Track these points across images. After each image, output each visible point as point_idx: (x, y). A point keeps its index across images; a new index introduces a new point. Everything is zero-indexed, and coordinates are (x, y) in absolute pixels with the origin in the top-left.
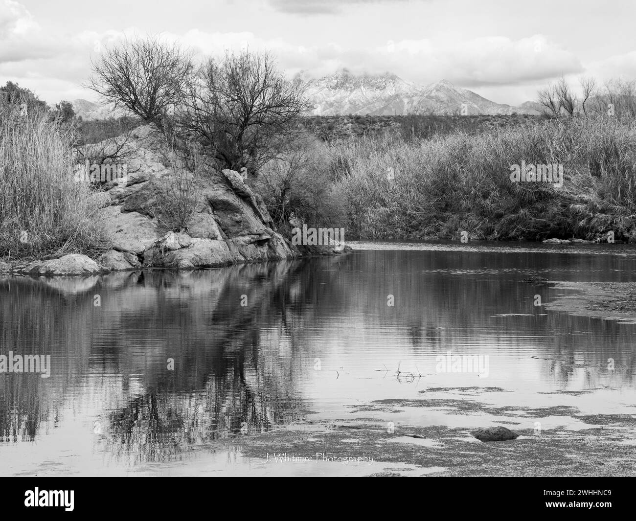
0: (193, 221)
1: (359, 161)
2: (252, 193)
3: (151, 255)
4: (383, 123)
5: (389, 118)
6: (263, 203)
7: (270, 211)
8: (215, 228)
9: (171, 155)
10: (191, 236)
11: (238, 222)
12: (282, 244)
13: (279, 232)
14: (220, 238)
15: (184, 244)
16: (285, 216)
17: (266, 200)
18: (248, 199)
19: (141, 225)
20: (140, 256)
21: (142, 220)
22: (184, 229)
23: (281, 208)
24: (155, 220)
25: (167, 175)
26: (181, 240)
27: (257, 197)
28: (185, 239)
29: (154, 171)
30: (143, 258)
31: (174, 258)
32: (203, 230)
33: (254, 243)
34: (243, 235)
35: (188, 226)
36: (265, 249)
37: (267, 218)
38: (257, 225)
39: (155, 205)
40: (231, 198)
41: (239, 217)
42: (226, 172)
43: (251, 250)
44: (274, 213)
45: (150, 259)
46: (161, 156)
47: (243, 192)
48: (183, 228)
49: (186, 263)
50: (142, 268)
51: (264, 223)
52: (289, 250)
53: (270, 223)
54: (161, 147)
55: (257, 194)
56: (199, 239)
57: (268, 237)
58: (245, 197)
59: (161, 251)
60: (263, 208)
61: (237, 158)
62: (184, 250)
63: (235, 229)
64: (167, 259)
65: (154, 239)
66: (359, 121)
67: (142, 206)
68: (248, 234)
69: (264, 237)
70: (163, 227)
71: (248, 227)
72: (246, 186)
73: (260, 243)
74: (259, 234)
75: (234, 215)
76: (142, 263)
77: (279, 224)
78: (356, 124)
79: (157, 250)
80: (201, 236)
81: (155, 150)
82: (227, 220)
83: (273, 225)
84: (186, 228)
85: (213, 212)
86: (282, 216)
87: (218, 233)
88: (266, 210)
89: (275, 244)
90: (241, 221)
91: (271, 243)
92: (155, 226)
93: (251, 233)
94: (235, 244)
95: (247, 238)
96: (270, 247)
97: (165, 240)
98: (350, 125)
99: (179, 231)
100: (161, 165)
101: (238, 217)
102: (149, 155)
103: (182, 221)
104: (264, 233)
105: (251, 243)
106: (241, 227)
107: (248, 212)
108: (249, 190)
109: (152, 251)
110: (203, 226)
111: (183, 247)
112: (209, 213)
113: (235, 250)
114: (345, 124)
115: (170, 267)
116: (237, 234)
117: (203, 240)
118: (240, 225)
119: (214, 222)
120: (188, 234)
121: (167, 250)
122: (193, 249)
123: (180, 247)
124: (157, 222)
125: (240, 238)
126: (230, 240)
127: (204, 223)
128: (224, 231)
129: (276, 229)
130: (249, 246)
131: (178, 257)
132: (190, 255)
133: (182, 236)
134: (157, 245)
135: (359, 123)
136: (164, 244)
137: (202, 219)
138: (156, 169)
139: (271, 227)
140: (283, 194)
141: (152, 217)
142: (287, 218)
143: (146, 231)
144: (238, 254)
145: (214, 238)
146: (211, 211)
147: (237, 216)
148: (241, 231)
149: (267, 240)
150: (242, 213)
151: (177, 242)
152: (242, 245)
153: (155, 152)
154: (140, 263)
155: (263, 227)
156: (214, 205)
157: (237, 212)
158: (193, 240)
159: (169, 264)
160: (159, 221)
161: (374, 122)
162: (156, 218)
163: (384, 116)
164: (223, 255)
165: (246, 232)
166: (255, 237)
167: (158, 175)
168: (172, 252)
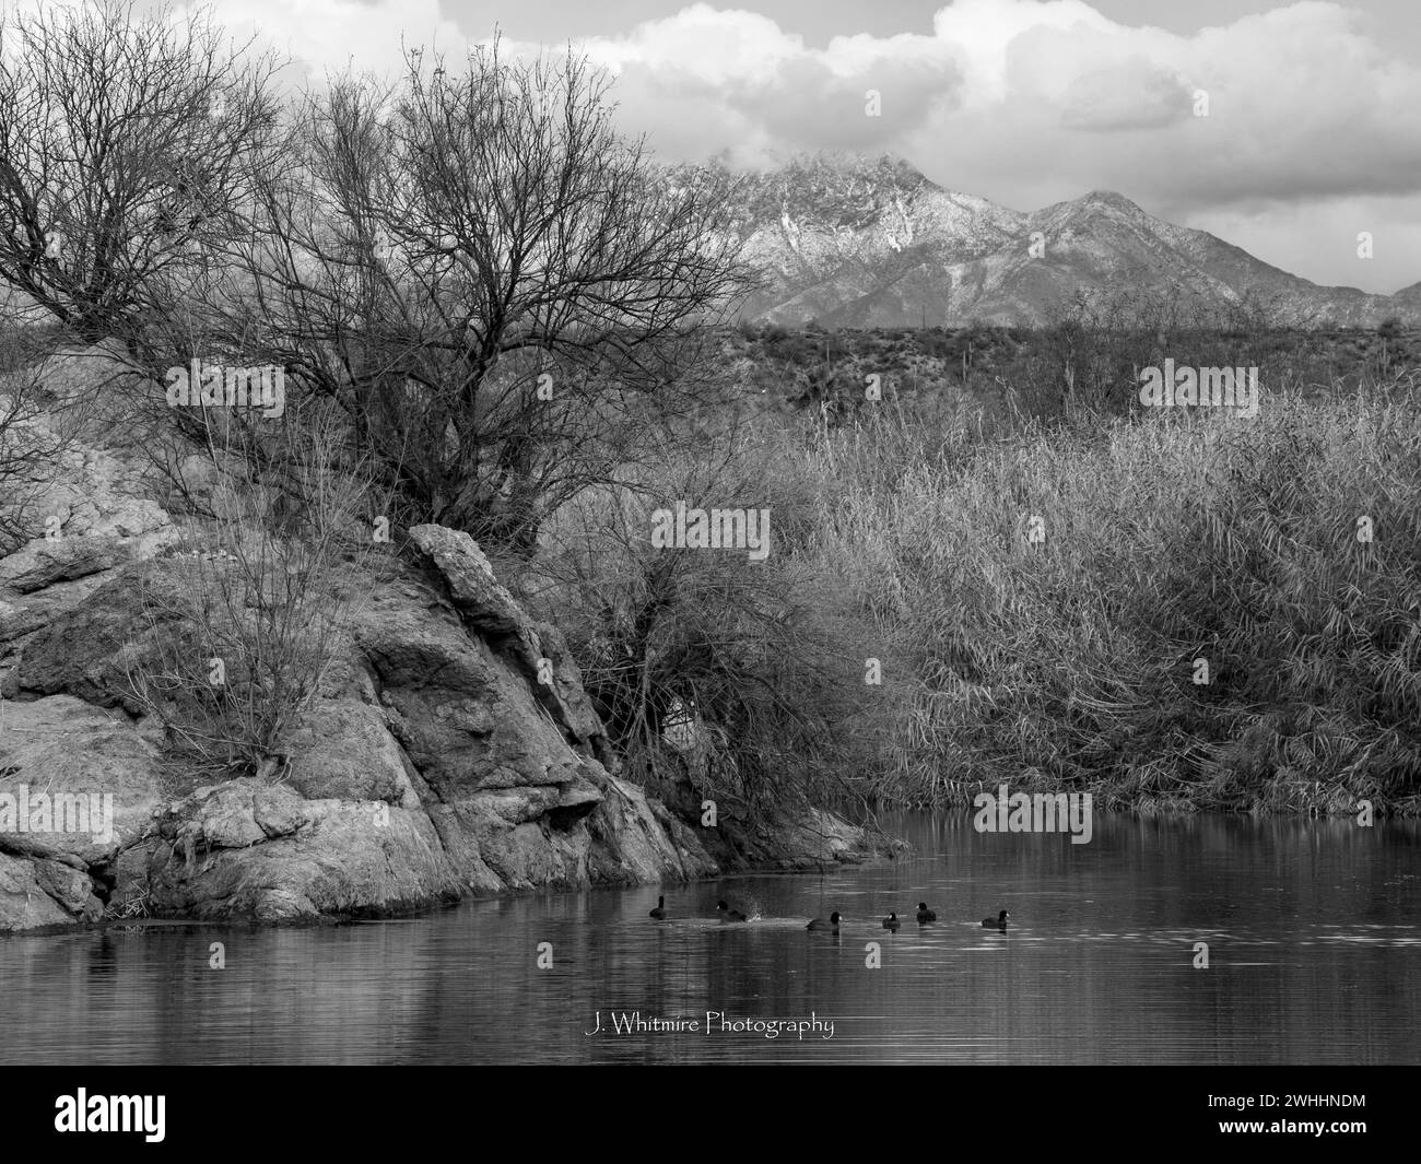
0: (306, 731)
2: (526, 622)
3: (140, 868)
4: (872, 359)
5: (897, 337)
6: (568, 658)
7: (592, 691)
8: (391, 756)
9: (195, 467)
10: (303, 790)
11: (476, 735)
12: (642, 823)
13: (630, 776)
14: (411, 798)
15: (277, 823)
16: (649, 712)
17: (578, 649)
18: (511, 642)
19: (96, 746)
20: (102, 873)
21: (95, 728)
22: (271, 765)
23: (634, 679)
24: (150, 727)
25: (183, 547)
26: (266, 809)
27: (544, 634)
28: (282, 804)
29: (124, 533)
30: (111, 882)
31: (238, 879)
32: (351, 766)
33: (536, 819)
34: (497, 789)
35: (289, 752)
36: (578, 844)
37: (585, 720)
38: (548, 750)
39: (149, 664)
40: (449, 639)
41: (482, 715)
42: (427, 535)
43: (531, 852)
44: (607, 698)
45: (134, 885)
46: (154, 471)
47: (494, 617)
48: (267, 757)
49: (287, 899)
50: (105, 921)
51: (572, 739)
52: (668, 848)
53: (593, 738)
54: (153, 434)
55: (545, 626)
56: (335, 804)
57: (593, 794)
58: (498, 636)
59: (180, 855)
60: (571, 679)
61: (454, 477)
62: (278, 847)
63: (466, 764)
64: (209, 887)
65: (150, 806)
66: (781, 348)
67: (94, 673)
68: (518, 784)
69: (578, 796)
70: (188, 755)
71: (516, 757)
72: (503, 592)
73: (560, 819)
74: (559, 785)
75: (462, 708)
76: (105, 898)
77: (625, 743)
78: (770, 362)
79: (165, 849)
80: (343, 793)
81: (125, 449)
82: (435, 723)
83: (607, 748)
84: (281, 761)
85: (379, 695)
86: (641, 713)
87: (403, 779)
88: (580, 686)
89: (617, 824)
90: (489, 733)
91: (600, 821)
92: (154, 753)
93: (525, 782)
94: (465, 823)
95: (513, 800)
96: (596, 836)
97: (195, 806)
98: (746, 363)
99: (252, 772)
100: (155, 512)
101: (478, 717)
102: (104, 467)
103: (267, 731)
104: (575, 780)
105: (528, 820)
106: (490, 755)
107: (514, 694)
108: (513, 608)
109: (140, 854)
110: (349, 752)
111: (273, 836)
112: (367, 701)
113: (466, 848)
114: (726, 362)
115: (221, 915)
116: (471, 782)
117: (352, 808)
118: (485, 749)
119: (387, 737)
120: (291, 783)
121: (209, 846)
122: (314, 842)
123: (260, 835)
124: (158, 734)
125: (486, 801)
126: (447, 809)
127: (351, 738)
128: (421, 769)
129: (617, 765)
130: (522, 830)
131: (253, 875)
132: (305, 867)
133: (269, 791)
134: (165, 829)
135: (780, 358)
136: (195, 826)
137: (343, 724)
138: (134, 525)
139: (599, 754)
140: (644, 625)
141: (135, 716)
142: (656, 717)
143: (119, 771)
144: (478, 863)
145: (394, 799)
146: (370, 691)
147: (473, 711)
148: (490, 772)
149: (588, 808)
150: (494, 697)
151: (248, 814)
152: (495, 828)
153: (128, 457)
154: (98, 902)
155: (571, 755)
156: (384, 666)
157: (474, 696)
158: (313, 809)
159: (216, 905)
160: (170, 733)
161: (839, 354)
162: (153, 719)
163: (877, 331)
164: (427, 867)
165: (507, 774)
166: (544, 794)
167: (148, 548)
168: (228, 854)
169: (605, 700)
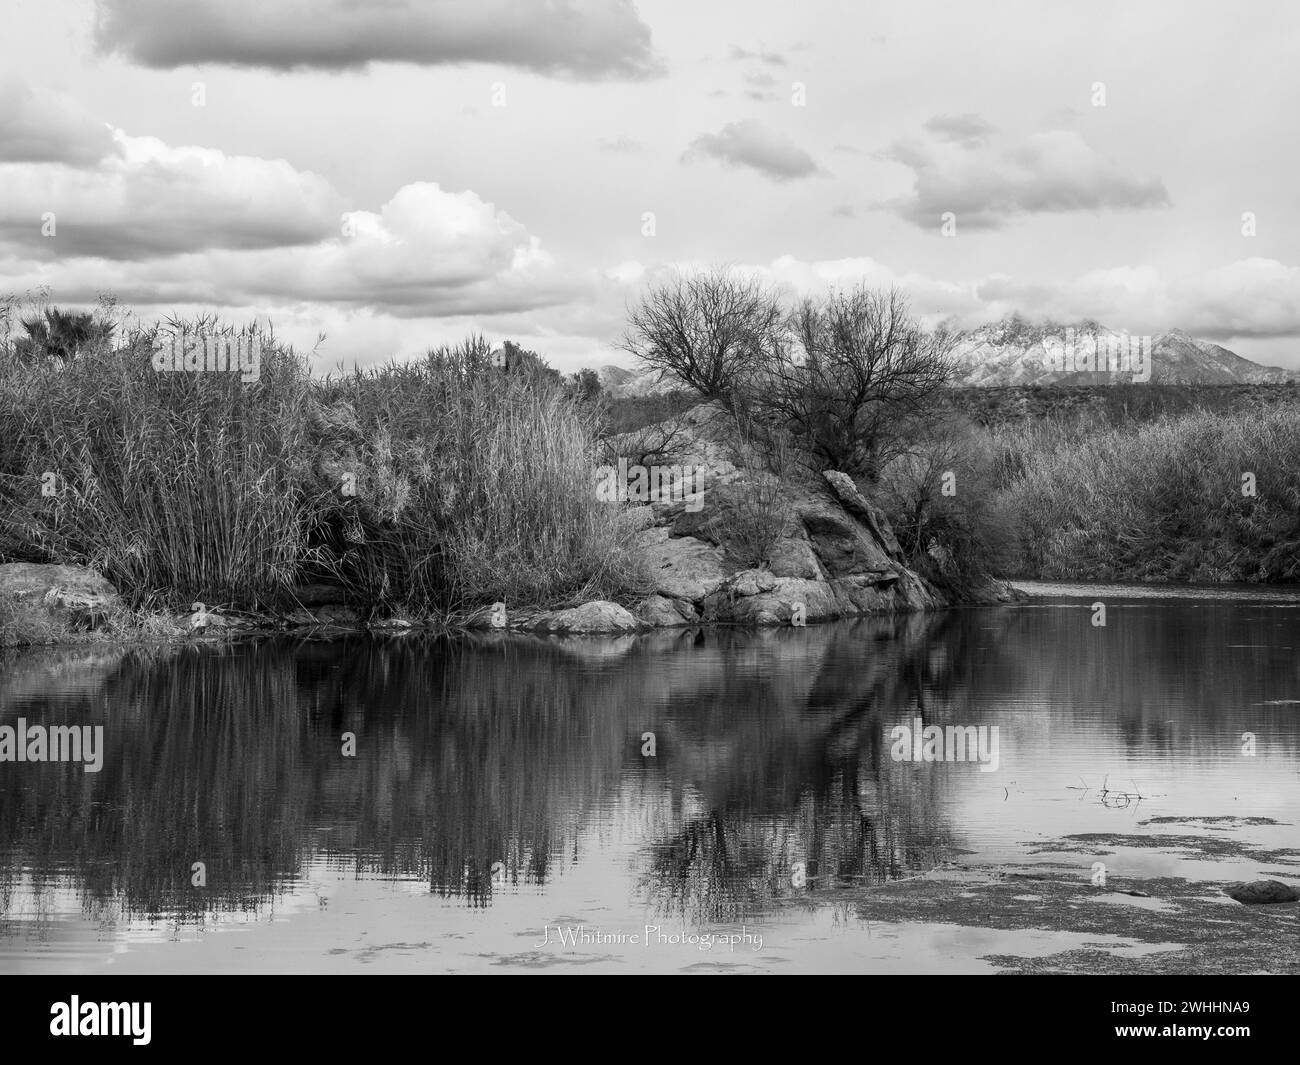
0: (778, 551)
1: (1039, 457)
2: (870, 508)
3: (715, 603)
4: (1077, 398)
5: (1087, 389)
6: (887, 523)
7: (898, 535)
8: (812, 561)
9: (745, 449)
10: (776, 574)
11: (848, 553)
12: (917, 586)
13: (912, 568)
14: (820, 577)
15: (764, 586)
16: (921, 544)
17: (892, 519)
18: (864, 516)
19: (699, 556)
20: (699, 605)
21: (700, 550)
22: (764, 564)
23: (915, 530)
24: (720, 550)
25: (739, 480)
26: (760, 580)
27: (877, 513)
28: (766, 578)
29: (719, 474)
30: (702, 608)
31: (749, 608)
32: (794, 565)
33: (873, 585)
34: (856, 573)
35: (771, 559)
36: (890, 595)
37: (894, 547)
38: (877, 557)
39: (720, 525)
40: (837, 515)
41: (849, 545)
42: (830, 474)
43: (868, 595)
44: (904, 538)
45: (713, 609)
46: (730, 450)
47: (856, 506)
48: (762, 561)
49: (767, 615)
50: (700, 622)
51: (889, 554)
52: (927, 596)
53: (898, 554)
54: (730, 436)
55: (877, 509)
56: (788, 579)
57: (895, 575)
58: (858, 514)
59: (729, 598)
60: (888, 530)
61: (846, 452)
62: (765, 596)
63: (844, 564)
64: (739, 610)
65: (719, 579)
66: (1039, 394)
67: (700, 528)
68: (864, 571)
69: (889, 576)
70: (733, 560)
71: (864, 561)
72: (860, 496)
73: (882, 585)
74: (881, 572)
75: (842, 542)
76: (701, 614)
77: (912, 555)
78: (1035, 399)
79: (724, 596)
80: (791, 575)
81: (720, 442)
82: (831, 549)
83: (903, 557)
84: (768, 563)
85: (809, 537)
86: (917, 544)
87: (816, 569)
88: (892, 534)
89: (906, 587)
90: (852, 552)
91: (899, 586)
92: (722, 559)
93: (867, 570)
94: (844, 587)
95: (862, 578)
96: (898, 591)
97: (735, 579)
98: (1025, 400)
99: (757, 567)
100: (730, 465)
101: (848, 545)
102: (712, 449)
103: (762, 551)
104: (888, 570)
105: (869, 585)
106: (853, 560)
107: (863, 537)
108: (864, 502)
109: (716, 597)
110: (795, 559)
111: (763, 591)
112: (804, 539)
113: (844, 597)
114: (1017, 399)
115: (743, 621)
116: (846, 571)
117: (794, 581)
118: (851, 558)
119: (811, 553)
120: (771, 571)
121: (739, 595)
122: (779, 594)
123: (758, 591)
124: (723, 552)
125: (852, 578)
126: (836, 581)
127: (796, 554)
128: (826, 566)
129: (907, 564)
130: (866, 589)
131: (755, 606)
132: (774, 603)
133: (762, 574)
134: (724, 587)
135: (1039, 398)
136: (734, 587)
137: (793, 548)
138: (722, 471)
139: (900, 560)
140: (919, 509)
141: (716, 545)
142: (924, 546)
143: (707, 566)
144: (849, 602)
145: (811, 577)
146: (805, 535)
147: (846, 543)
148: (853, 567)
149: (894, 581)
150: (854, 538)
151: (754, 582)
152: (855, 589)
153: (721, 445)
154: (697, 616)
155: (887, 561)
156: (811, 525)
157: (846, 538)
158: (779, 581)
159: (742, 617)
160: (727, 551)
161: (1063, 396)
162: (721, 546)
163: (1079, 387)
164: (825, 603)
165: (860, 568)
166: (875, 575)
167: (726, 481)
168: (746, 598)
169: (903, 539)
